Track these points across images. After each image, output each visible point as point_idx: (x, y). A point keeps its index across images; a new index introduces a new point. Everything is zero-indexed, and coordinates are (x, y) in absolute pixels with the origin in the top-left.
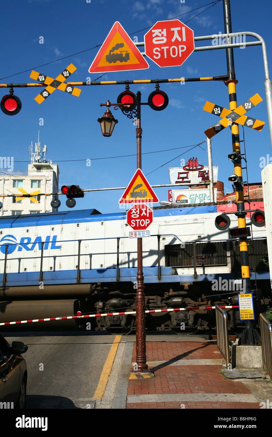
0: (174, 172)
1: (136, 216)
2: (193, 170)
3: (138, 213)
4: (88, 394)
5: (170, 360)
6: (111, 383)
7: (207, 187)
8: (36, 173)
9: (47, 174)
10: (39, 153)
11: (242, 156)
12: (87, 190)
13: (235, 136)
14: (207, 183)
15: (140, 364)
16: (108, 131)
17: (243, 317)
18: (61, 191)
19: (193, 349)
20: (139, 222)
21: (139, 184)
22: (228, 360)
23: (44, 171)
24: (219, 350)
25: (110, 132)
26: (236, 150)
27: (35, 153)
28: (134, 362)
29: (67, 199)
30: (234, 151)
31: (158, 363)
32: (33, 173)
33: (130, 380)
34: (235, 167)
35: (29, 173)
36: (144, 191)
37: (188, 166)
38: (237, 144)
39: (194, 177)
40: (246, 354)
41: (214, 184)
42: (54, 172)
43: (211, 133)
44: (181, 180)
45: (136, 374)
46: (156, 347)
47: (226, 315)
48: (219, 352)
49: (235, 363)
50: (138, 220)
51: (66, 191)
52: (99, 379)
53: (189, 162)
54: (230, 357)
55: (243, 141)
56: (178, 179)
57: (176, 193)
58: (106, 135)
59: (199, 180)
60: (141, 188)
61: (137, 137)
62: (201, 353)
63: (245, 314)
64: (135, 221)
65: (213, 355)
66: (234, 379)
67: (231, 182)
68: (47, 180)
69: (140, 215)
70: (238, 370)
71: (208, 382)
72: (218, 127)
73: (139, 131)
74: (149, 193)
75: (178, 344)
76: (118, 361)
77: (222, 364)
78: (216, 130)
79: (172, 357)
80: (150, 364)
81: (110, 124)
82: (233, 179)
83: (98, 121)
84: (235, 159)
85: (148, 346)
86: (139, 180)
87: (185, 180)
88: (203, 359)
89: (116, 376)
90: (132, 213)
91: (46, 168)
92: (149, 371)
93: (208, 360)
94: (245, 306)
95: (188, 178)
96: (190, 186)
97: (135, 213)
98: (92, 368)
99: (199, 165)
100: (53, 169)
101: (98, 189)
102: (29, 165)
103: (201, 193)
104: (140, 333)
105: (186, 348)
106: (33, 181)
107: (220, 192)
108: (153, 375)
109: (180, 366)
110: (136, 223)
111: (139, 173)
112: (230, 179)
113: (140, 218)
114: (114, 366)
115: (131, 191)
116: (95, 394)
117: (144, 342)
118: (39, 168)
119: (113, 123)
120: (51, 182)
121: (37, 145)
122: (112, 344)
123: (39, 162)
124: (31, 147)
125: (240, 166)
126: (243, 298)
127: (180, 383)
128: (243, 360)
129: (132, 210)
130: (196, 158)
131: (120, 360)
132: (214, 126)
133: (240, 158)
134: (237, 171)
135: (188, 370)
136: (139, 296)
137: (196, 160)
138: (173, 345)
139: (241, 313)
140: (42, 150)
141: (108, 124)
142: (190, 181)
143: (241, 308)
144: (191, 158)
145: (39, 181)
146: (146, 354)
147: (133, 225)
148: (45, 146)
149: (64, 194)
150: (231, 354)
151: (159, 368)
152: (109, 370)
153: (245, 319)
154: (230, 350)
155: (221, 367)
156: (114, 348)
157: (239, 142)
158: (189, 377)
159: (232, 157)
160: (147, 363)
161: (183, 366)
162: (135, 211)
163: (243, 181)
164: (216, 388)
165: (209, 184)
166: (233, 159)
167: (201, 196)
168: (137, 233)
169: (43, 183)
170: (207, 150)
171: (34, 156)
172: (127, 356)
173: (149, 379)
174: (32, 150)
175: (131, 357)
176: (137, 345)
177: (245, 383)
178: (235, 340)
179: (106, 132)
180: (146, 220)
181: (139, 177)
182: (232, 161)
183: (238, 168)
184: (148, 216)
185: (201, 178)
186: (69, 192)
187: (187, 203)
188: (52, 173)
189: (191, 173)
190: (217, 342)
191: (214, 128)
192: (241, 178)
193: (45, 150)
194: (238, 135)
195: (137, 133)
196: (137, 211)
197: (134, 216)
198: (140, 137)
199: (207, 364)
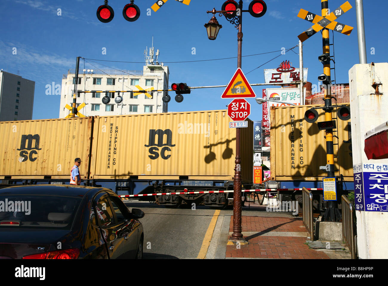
0: (268, 73)
1: (236, 109)
2: (285, 72)
3: (238, 107)
4: (193, 255)
5: (262, 232)
6: (212, 247)
7: (297, 87)
8: (150, 73)
9: (160, 74)
10: (152, 56)
11: (331, 58)
12: (193, 87)
13: (326, 40)
14: (297, 83)
15: (236, 233)
16: (213, 35)
17: (326, 198)
18: (171, 88)
19: (282, 223)
20: (238, 114)
21: (239, 81)
22: (312, 234)
23: (156, 71)
24: (304, 225)
25: (215, 35)
26: (325, 52)
27: (149, 56)
28: (230, 232)
29: (176, 95)
30: (324, 53)
31: (251, 233)
32: (147, 73)
33: (228, 246)
34: (324, 67)
35: (144, 73)
36: (243, 87)
37: (281, 68)
38: (327, 47)
39: (286, 78)
40: (328, 229)
41: (304, 84)
42: (165, 73)
43: (304, 37)
44: (274, 80)
45: (233, 241)
46: (249, 221)
47: (312, 196)
48: (304, 227)
49: (318, 236)
50: (237, 113)
51: (175, 88)
52: (202, 244)
53: (282, 65)
54: (314, 231)
55: (332, 44)
56: (272, 79)
57: (269, 92)
58: (211, 38)
59: (290, 80)
60: (241, 85)
61: (238, 41)
62: (289, 227)
63: (329, 196)
64: (234, 113)
65: (299, 229)
66: (317, 248)
67: (320, 80)
68: (159, 80)
69: (239, 108)
70: (320, 242)
71: (295, 250)
72: (310, 32)
73: (240, 35)
74: (247, 89)
75: (269, 219)
76: (218, 230)
77: (306, 237)
78: (308, 34)
79: (264, 229)
80: (245, 234)
81: (215, 28)
82: (322, 78)
83: (205, 26)
84: (325, 60)
85: (243, 219)
86: (239, 78)
87: (278, 80)
88: (290, 231)
89: (216, 242)
90: (232, 106)
91: (158, 69)
92: (244, 239)
93: (294, 233)
94: (329, 189)
95: (281, 79)
96: (283, 85)
97: (235, 106)
98: (196, 235)
99: (291, 67)
100: (164, 70)
101: (202, 87)
102: (144, 67)
103: (292, 92)
104: (236, 208)
105: (275, 222)
106: (147, 80)
107: (308, 92)
108: (247, 243)
109: (271, 237)
110: (235, 114)
111: (239, 72)
112: (320, 78)
113: (239, 110)
114: (214, 234)
115: (232, 87)
116: (199, 255)
117: (240, 216)
118: (152, 69)
119: (218, 28)
120: (163, 81)
121: (151, 49)
122: (212, 217)
123: (152, 64)
124: (146, 50)
125: (329, 67)
126: (326, 182)
127: (270, 250)
128: (325, 234)
129: (232, 103)
130: (289, 61)
131: (219, 230)
132: (306, 31)
133: (329, 60)
134: (326, 71)
135: (277, 240)
136: (237, 177)
137: (288, 63)
138: (265, 219)
139: (324, 195)
140: (155, 53)
141: (213, 29)
142: (282, 81)
143: (325, 190)
144: (284, 61)
145: (153, 80)
146: (242, 226)
147: (233, 116)
148: (158, 50)
149: (174, 90)
150: (315, 229)
151: (252, 238)
152: (210, 237)
153: (328, 199)
154: (314, 225)
155: (306, 238)
156: (214, 220)
157: (329, 45)
158: (278, 246)
159: (322, 58)
160: (242, 233)
161: (273, 237)
162: (235, 104)
163: (332, 80)
164: (301, 255)
165: (299, 84)
166: (323, 60)
167: (291, 94)
168: (236, 124)
169: (155, 81)
170: (299, 54)
171: (149, 59)
172: (225, 227)
173: (244, 245)
174: (147, 53)
175: (228, 227)
176: (234, 218)
177: (327, 252)
178: (319, 217)
179: (212, 36)
180: (245, 112)
181: (239, 75)
182: (322, 62)
183: (327, 69)
184: (246, 109)
185: (292, 78)
186: (178, 88)
187: (279, 100)
188: (163, 74)
189: (283, 74)
190: (302, 218)
191: (306, 33)
192: (329, 77)
193: (157, 54)
194: (328, 39)
195: (238, 37)
196: (236, 105)
197: (234, 109)
198: (241, 40)
199: (294, 236)
